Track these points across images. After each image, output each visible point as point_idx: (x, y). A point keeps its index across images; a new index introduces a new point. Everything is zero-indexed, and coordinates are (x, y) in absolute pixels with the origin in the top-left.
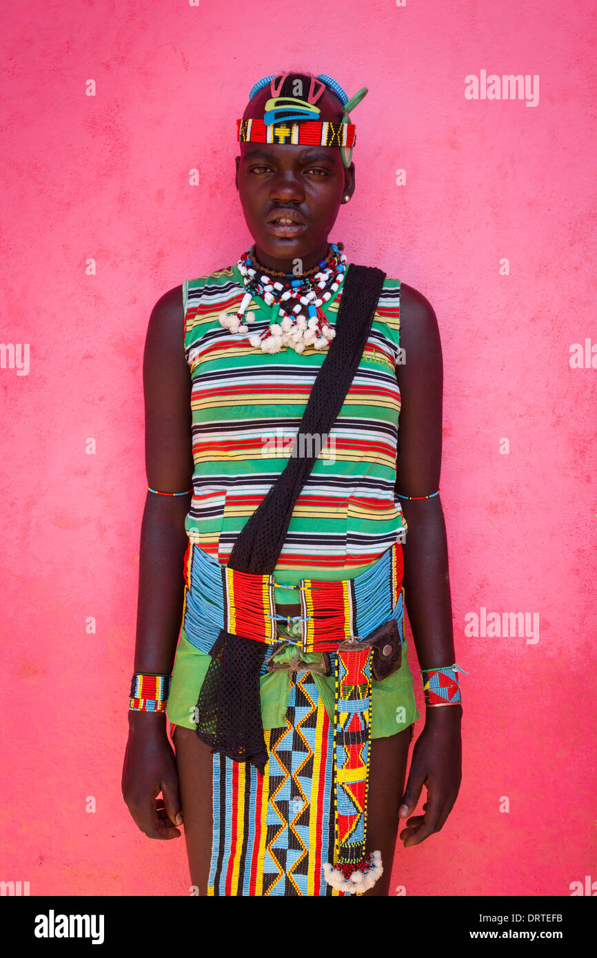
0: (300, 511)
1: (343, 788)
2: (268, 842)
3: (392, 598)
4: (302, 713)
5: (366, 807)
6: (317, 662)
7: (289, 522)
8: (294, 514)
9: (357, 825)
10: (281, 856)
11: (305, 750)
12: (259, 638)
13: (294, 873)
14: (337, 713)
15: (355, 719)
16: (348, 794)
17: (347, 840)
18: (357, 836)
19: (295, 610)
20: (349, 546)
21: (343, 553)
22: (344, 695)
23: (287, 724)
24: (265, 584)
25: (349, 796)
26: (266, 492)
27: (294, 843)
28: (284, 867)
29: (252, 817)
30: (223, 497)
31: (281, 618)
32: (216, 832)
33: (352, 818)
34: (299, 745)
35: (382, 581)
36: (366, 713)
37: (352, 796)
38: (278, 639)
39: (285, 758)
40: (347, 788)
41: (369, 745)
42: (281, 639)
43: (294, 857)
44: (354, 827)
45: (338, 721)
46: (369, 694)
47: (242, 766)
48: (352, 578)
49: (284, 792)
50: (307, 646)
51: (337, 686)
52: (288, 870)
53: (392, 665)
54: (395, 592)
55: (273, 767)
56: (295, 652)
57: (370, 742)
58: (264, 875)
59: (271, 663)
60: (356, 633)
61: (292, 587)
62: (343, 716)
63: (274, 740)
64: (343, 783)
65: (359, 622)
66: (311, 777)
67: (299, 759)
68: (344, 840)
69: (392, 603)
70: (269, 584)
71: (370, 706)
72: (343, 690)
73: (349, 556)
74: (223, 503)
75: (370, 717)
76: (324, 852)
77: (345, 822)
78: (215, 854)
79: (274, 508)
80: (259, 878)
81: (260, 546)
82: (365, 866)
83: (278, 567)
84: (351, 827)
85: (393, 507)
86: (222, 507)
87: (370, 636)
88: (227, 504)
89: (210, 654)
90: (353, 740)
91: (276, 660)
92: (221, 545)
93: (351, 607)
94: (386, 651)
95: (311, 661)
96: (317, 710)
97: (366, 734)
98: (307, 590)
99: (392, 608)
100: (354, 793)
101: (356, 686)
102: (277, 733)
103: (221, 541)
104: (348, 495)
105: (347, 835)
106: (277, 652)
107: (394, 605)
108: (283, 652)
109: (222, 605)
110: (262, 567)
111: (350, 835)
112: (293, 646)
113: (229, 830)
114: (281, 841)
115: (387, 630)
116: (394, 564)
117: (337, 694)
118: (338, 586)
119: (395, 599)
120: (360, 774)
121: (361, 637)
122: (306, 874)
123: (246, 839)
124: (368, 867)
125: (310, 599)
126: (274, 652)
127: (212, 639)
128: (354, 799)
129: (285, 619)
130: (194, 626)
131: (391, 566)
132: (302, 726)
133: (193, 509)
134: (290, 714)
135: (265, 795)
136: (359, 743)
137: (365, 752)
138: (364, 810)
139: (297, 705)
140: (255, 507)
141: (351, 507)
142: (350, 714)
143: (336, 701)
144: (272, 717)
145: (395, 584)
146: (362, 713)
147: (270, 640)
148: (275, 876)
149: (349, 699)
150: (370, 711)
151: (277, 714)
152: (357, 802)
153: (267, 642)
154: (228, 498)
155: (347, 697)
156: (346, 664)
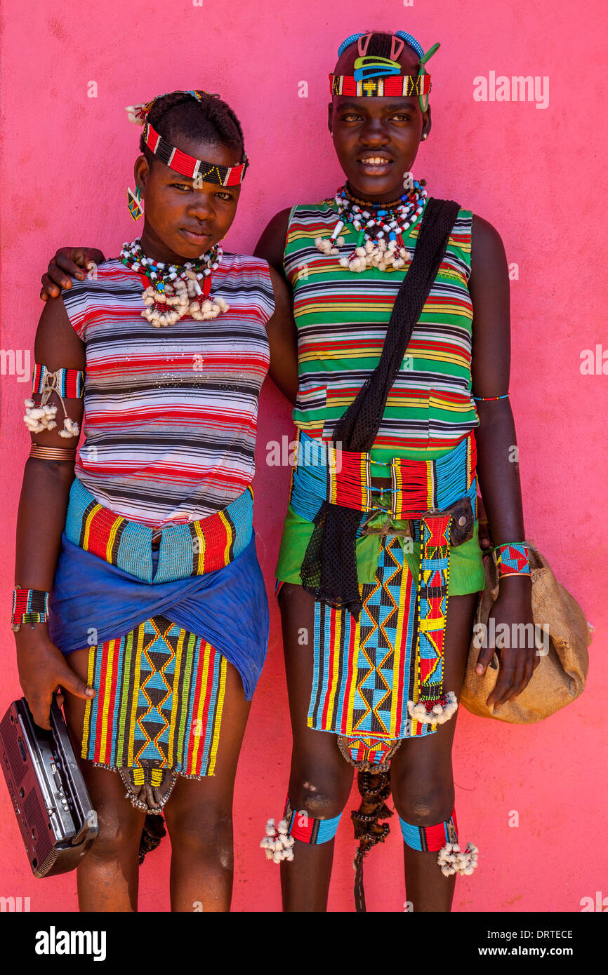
0: (392, 401)
1: (425, 636)
2: (358, 682)
3: (467, 480)
4: (390, 573)
5: (443, 653)
6: (404, 529)
7: (383, 411)
8: (387, 404)
9: (437, 667)
10: (368, 694)
11: (391, 604)
12: (356, 507)
13: (379, 709)
14: (422, 572)
15: (437, 576)
16: (429, 641)
17: (428, 680)
18: (436, 676)
19: (388, 482)
20: (431, 431)
21: (427, 437)
22: (428, 556)
23: (376, 582)
24: (363, 460)
25: (430, 643)
26: (361, 386)
27: (380, 684)
28: (371, 705)
29: (346, 660)
30: (325, 391)
31: (374, 489)
32: (316, 670)
33: (433, 661)
34: (386, 600)
35: (459, 465)
36: (445, 571)
37: (433, 642)
38: (372, 507)
39: (375, 611)
40: (429, 636)
41: (447, 600)
42: (375, 508)
43: (379, 696)
44: (434, 669)
45: (422, 578)
46: (448, 556)
47: (338, 614)
48: (435, 458)
49: (372, 640)
50: (396, 514)
51: (422, 548)
52: (375, 706)
53: (466, 534)
54: (469, 476)
55: (365, 618)
56: (386, 518)
57: (447, 597)
58: (354, 710)
59: (366, 527)
60: (436, 505)
61: (385, 464)
62: (427, 574)
63: (366, 594)
64: (426, 631)
65: (439, 498)
66: (396, 628)
67: (386, 613)
68: (425, 681)
69: (466, 484)
70: (366, 460)
71: (448, 566)
72: (428, 551)
73: (430, 439)
74: (325, 396)
75: (448, 575)
76: (405, 692)
77: (426, 665)
78: (315, 688)
79: (370, 399)
80: (350, 713)
81: (359, 431)
82: (444, 701)
83: (375, 446)
84: (432, 669)
85: (469, 402)
86: (324, 399)
87: (449, 508)
88: (329, 396)
89: (313, 522)
90: (435, 594)
91: (370, 524)
92: (324, 431)
93: (433, 484)
94: (462, 521)
95: (399, 526)
96: (402, 570)
97: (444, 589)
98: (397, 465)
99: (466, 489)
100: (434, 640)
101: (438, 547)
102: (369, 588)
103: (325, 427)
104: (429, 389)
105: (428, 676)
106: (371, 519)
107: (469, 486)
108: (376, 518)
109: (325, 480)
110: (361, 447)
111: (431, 675)
112: (384, 513)
113: (326, 669)
114: (369, 681)
115: (463, 505)
116: (469, 452)
117: (421, 555)
118: (423, 465)
119: (469, 482)
120: (439, 624)
121: (441, 508)
122: (390, 711)
123: (340, 678)
124: (446, 703)
125: (399, 474)
126: (368, 518)
127: (315, 510)
128: (435, 644)
129: (379, 490)
130: (300, 499)
131: (467, 454)
132: (389, 584)
133: (299, 403)
134: (379, 573)
135: (357, 642)
136: (439, 597)
137: (443, 606)
138: (442, 655)
139: (386, 565)
140: (353, 399)
141: (431, 399)
142: (433, 572)
143: (421, 561)
144: (365, 575)
145: (469, 469)
146: (442, 571)
147: (366, 508)
148: (363, 712)
149: (432, 559)
150: (448, 571)
151: (369, 571)
152: (437, 648)
153: (362, 510)
154: (328, 391)
155: (431, 557)
156: (430, 528)
